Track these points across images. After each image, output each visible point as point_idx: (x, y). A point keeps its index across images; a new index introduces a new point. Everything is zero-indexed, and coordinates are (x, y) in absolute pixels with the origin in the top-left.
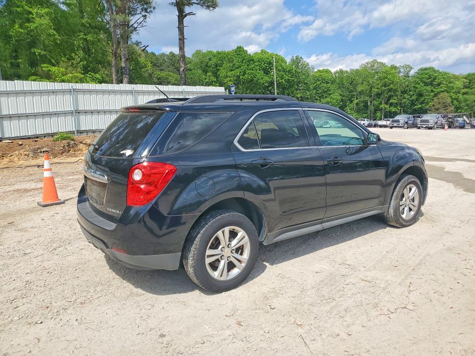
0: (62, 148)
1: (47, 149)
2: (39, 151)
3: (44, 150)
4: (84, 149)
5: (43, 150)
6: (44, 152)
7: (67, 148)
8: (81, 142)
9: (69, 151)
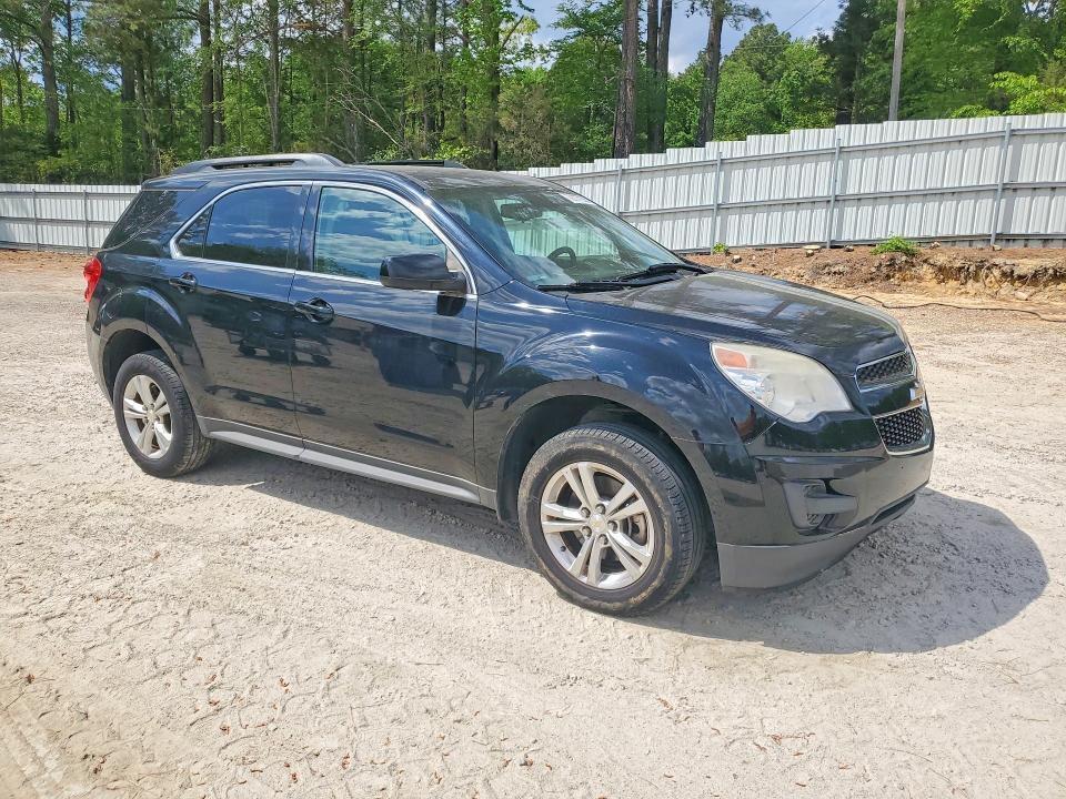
0: (873, 270)
1: (841, 268)
2: (826, 270)
3: (836, 269)
4: (930, 276)
5: (833, 270)
6: (835, 273)
7: (884, 270)
8: (925, 261)
9: (888, 277)
